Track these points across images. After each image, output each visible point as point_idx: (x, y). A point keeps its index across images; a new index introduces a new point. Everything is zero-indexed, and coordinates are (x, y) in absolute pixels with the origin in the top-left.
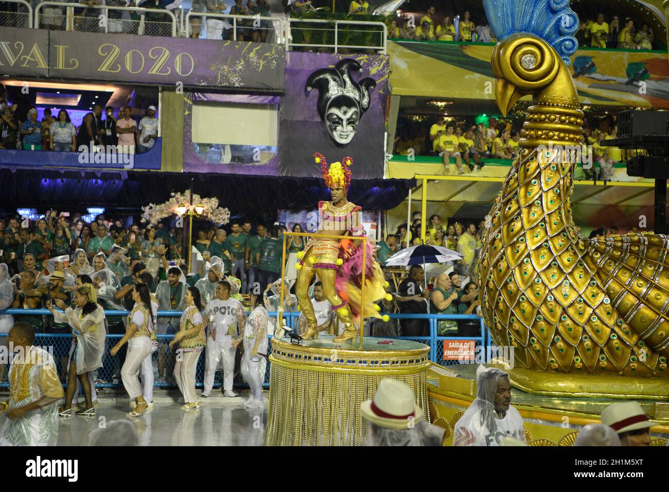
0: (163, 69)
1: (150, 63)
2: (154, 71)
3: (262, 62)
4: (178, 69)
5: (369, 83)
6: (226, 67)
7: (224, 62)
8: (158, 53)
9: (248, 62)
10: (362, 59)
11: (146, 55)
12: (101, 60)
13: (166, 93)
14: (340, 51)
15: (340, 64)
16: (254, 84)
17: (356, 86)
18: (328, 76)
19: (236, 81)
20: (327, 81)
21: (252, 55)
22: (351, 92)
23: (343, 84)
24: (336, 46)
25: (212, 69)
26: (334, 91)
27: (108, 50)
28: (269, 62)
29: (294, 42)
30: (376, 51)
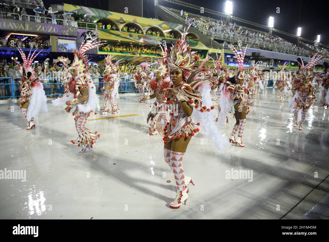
0: (51, 31)
1: (48, 29)
2: (49, 31)
3: (72, 31)
4: (54, 31)
5: (94, 36)
6: (65, 31)
7: (64, 30)
8: (50, 27)
9: (69, 30)
10: (92, 31)
11: (47, 28)
12: (37, 28)
13: (52, 36)
14: (88, 29)
15: (88, 32)
16: (71, 35)
17: (92, 36)
18: (87, 34)
19: (67, 34)
20: (86, 35)
21: (70, 29)
22: (91, 37)
23: (89, 36)
24: (87, 28)
25: (62, 31)
26: (88, 37)
27: (39, 26)
28: (74, 30)
29: (78, 26)
30: (95, 30)
